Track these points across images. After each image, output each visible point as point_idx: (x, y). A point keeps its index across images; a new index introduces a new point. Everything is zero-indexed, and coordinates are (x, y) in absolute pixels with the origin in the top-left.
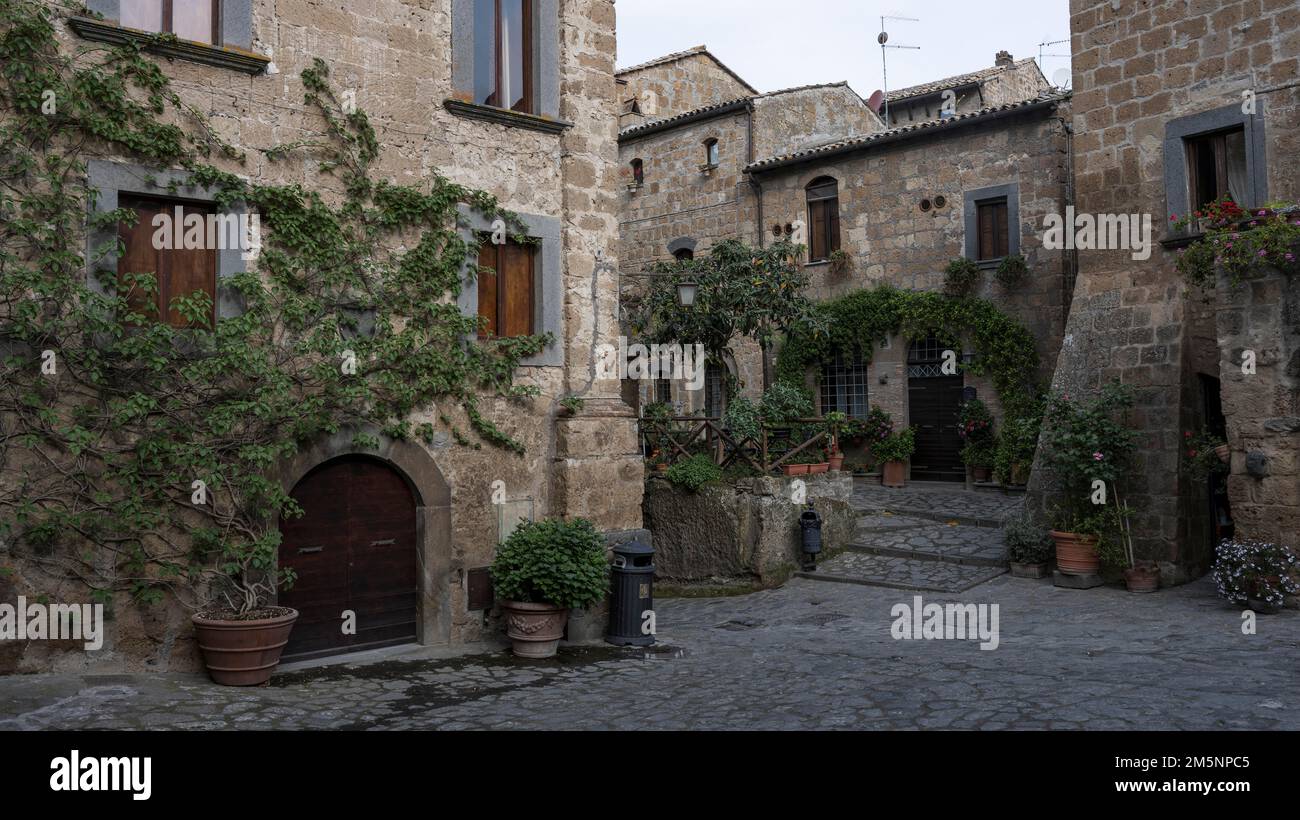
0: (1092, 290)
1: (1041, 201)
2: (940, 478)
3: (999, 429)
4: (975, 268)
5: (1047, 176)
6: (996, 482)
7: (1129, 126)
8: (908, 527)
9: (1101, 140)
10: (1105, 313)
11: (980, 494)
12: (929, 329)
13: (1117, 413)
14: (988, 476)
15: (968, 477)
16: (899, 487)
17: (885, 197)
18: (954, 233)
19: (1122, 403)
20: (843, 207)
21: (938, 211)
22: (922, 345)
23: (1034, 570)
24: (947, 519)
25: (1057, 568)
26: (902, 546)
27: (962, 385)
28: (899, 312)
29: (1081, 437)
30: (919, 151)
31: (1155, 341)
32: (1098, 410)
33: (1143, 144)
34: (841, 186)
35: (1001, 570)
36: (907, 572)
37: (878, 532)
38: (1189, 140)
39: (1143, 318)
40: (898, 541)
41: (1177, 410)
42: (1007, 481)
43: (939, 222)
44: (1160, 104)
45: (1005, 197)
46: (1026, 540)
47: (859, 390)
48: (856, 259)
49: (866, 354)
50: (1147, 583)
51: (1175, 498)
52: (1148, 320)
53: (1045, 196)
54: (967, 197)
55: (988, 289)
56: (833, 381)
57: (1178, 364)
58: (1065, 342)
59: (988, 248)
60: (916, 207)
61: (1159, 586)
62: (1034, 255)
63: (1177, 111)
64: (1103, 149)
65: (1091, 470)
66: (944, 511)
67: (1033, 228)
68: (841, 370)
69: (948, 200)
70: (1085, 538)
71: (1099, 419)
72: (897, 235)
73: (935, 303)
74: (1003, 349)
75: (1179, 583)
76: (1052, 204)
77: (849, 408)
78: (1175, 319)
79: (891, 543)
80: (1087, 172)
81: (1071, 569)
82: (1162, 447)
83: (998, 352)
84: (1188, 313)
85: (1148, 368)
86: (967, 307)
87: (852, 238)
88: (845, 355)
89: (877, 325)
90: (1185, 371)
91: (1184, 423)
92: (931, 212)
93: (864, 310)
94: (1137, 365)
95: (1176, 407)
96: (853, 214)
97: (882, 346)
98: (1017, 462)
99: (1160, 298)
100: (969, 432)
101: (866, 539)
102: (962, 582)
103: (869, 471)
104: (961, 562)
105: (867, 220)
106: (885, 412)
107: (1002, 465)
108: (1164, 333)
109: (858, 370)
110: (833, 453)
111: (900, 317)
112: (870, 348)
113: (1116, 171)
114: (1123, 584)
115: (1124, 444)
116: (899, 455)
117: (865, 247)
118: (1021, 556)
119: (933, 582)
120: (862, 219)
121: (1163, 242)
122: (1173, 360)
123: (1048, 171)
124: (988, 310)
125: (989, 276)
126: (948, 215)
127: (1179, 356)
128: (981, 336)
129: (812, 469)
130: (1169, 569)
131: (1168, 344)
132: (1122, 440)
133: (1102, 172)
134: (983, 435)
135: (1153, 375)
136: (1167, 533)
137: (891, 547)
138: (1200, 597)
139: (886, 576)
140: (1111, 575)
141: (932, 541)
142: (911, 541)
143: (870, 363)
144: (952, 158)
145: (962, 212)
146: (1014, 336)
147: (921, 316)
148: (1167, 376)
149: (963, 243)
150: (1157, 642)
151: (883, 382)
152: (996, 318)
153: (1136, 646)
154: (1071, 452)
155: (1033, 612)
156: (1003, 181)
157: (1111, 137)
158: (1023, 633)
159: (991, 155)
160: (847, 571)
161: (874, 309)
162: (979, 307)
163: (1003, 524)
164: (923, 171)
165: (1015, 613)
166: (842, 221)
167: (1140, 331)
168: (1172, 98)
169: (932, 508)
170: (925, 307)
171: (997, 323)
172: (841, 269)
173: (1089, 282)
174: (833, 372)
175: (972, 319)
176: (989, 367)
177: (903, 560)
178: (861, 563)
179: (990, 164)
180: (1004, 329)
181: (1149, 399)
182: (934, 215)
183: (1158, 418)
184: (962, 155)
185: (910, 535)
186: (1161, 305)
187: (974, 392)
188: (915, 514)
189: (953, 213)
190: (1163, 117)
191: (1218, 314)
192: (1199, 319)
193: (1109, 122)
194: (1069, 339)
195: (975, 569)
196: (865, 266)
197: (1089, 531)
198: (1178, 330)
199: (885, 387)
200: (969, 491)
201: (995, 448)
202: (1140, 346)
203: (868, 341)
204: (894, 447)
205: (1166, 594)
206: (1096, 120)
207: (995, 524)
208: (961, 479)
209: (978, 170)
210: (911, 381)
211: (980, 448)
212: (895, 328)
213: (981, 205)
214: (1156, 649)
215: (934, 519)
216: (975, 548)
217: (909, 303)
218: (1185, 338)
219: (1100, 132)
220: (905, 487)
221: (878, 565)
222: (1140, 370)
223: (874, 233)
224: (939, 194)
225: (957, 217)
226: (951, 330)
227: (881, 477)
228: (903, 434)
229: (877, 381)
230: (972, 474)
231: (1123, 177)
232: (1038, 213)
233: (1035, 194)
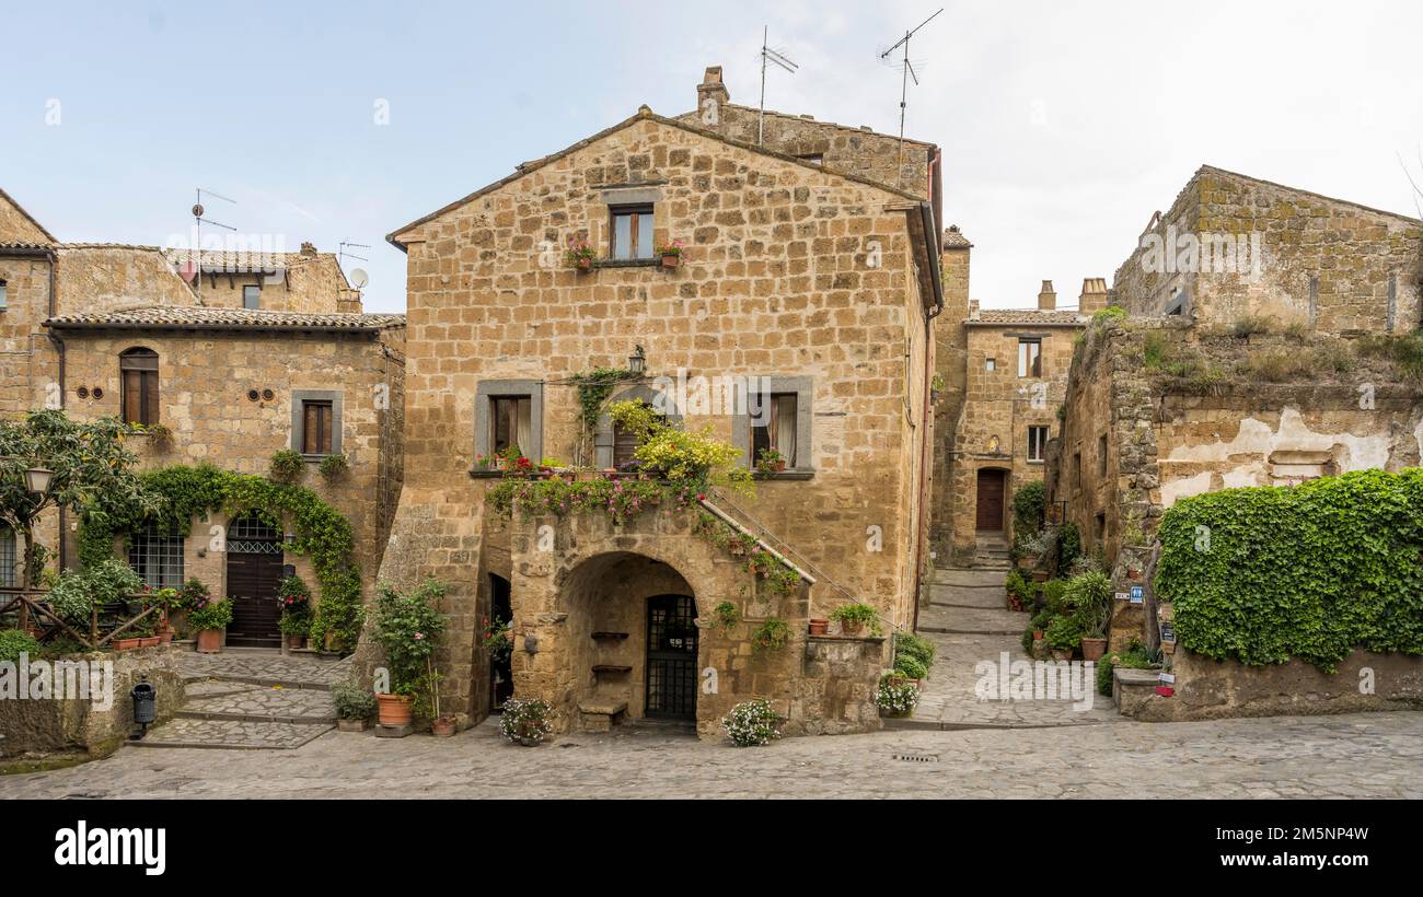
0: (414, 502)
1: (362, 410)
2: (256, 644)
3: (316, 602)
4: (300, 460)
5: (368, 391)
6: (309, 649)
7: (450, 377)
8: (236, 693)
9: (427, 382)
10: (424, 521)
11: (295, 659)
12: (253, 511)
13: (432, 601)
14: (303, 642)
15: (283, 643)
16: (215, 653)
17: (211, 380)
18: (281, 426)
19: (438, 594)
20: (164, 383)
21: (265, 403)
22: (243, 523)
23: (359, 725)
24: (271, 684)
25: (379, 722)
26: (234, 710)
27: (282, 561)
28: (224, 491)
29: (407, 621)
30: (249, 344)
31: (461, 547)
32: (419, 600)
33: (460, 393)
34: (163, 360)
35: (330, 726)
36: (243, 734)
37: (208, 698)
38: (494, 399)
39: (452, 528)
40: (228, 705)
41: (475, 601)
42: (322, 648)
43: (266, 413)
44: (473, 365)
45: (331, 401)
46: (353, 701)
47: (173, 560)
48: (176, 435)
49: (185, 528)
50: (447, 730)
51: (470, 666)
52: (456, 530)
53: (366, 406)
54: (295, 394)
55: (312, 480)
56: (143, 550)
57: (476, 566)
58: (390, 541)
59: (313, 443)
60: (244, 397)
61: (456, 732)
62: (354, 455)
63: (487, 374)
64: (428, 391)
65: (414, 646)
66: (268, 677)
67: (354, 432)
68: (154, 540)
69: (276, 394)
70: (404, 698)
71: (419, 606)
72: (222, 418)
73: (260, 487)
74: (323, 534)
75: (469, 728)
76: (372, 414)
77: (161, 577)
78: (476, 532)
79: (222, 708)
80: (415, 406)
81: (390, 723)
82: (463, 629)
83: (318, 536)
84: (485, 527)
85: (454, 567)
86: (291, 494)
87: (173, 414)
88: (161, 527)
89: (197, 501)
90: (481, 571)
91: (478, 610)
92: (258, 403)
93: (185, 486)
94: (447, 564)
95: (474, 598)
96: (174, 393)
97: (202, 520)
98: (332, 632)
99: (466, 514)
100: (287, 605)
101: (196, 706)
102: (297, 739)
103: (183, 638)
104: (292, 721)
105: (190, 399)
106: (203, 584)
107: (317, 633)
108: (467, 541)
109: (173, 541)
110: (165, 628)
111: (223, 496)
112: (189, 522)
113: (438, 410)
114: (430, 732)
115: (437, 626)
116: (217, 624)
117: (187, 425)
118: (348, 714)
119: (270, 741)
120: (185, 397)
121: (471, 473)
122: (473, 563)
123: (369, 387)
124: (310, 499)
125: (313, 469)
126: (276, 408)
127: (478, 560)
128: (303, 521)
129: (143, 643)
130: (463, 718)
131: (470, 550)
132: (436, 623)
133: (427, 408)
134: (300, 608)
135: (458, 572)
136: (463, 692)
137: (223, 711)
138: (485, 737)
139: (223, 738)
140: (420, 725)
141: (261, 704)
142: (241, 705)
143: (187, 536)
144: (282, 357)
145: (289, 408)
146: (334, 523)
147: (245, 497)
148: (468, 575)
149: (290, 436)
150: (468, 774)
151: (201, 555)
152: (318, 506)
153: (454, 779)
154: (399, 633)
155: (365, 760)
156: (329, 387)
157: (436, 382)
158: (366, 778)
159: (319, 362)
160: (182, 736)
161: (195, 486)
162: (302, 495)
163: (335, 688)
164: (252, 363)
165: (353, 762)
166: (162, 396)
167: (450, 538)
168: (483, 363)
169: (255, 674)
170: (250, 490)
171: (318, 511)
172: (161, 442)
173: (412, 495)
174: (144, 541)
175: (296, 505)
176: (309, 548)
177: (236, 723)
178: (195, 728)
179: (318, 370)
180: (325, 517)
181: (455, 591)
182: (262, 406)
183: (460, 605)
184: (292, 356)
185: (239, 700)
186: (466, 519)
187: (293, 569)
188: (241, 680)
189: (280, 407)
190: (476, 377)
191: (513, 538)
192: (492, 533)
193: (435, 370)
194: (393, 538)
195: (305, 726)
196: (187, 444)
197: (408, 694)
198: (478, 540)
199: (203, 560)
200: (284, 656)
201: (311, 619)
202: (449, 550)
203: (187, 516)
204: (212, 617)
205: (462, 736)
206: (423, 366)
207: (324, 687)
208: (277, 645)
209: (307, 372)
210: (230, 556)
211: (297, 619)
212: (217, 505)
213: (307, 404)
214: (469, 779)
215: (259, 683)
216: (303, 708)
217: (233, 484)
218: (482, 547)
219: (427, 376)
220: (220, 653)
221: (214, 730)
222: (449, 568)
223: (198, 413)
224: (268, 388)
225: (285, 412)
226: (274, 513)
227: (196, 643)
228: (221, 605)
229: (195, 554)
230: (288, 641)
231: (443, 417)
232: (359, 420)
233: (357, 403)
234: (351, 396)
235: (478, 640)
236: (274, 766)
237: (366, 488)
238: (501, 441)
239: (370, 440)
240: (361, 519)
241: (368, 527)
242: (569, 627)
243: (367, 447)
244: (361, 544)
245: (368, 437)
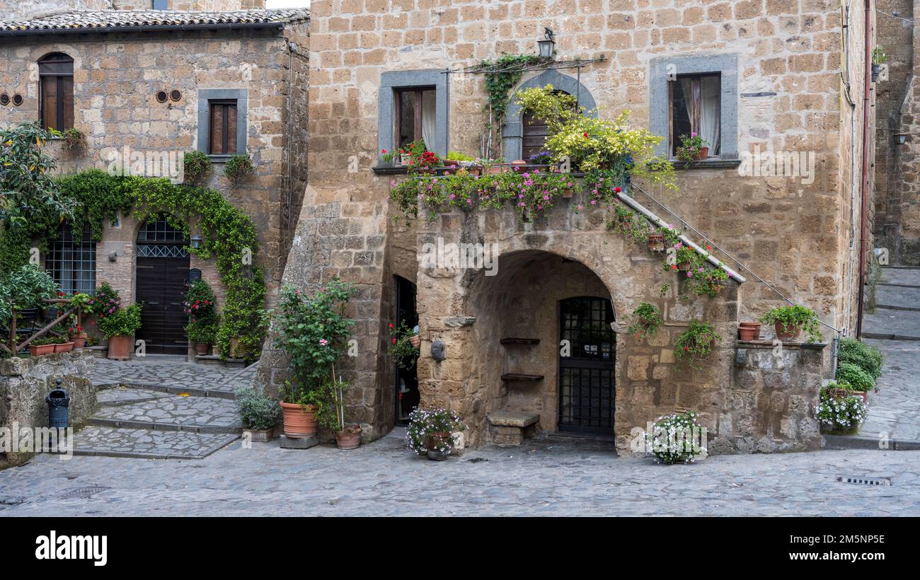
0: (318, 201)
1: (266, 108)
2: (164, 351)
3: (221, 308)
4: (206, 162)
5: (272, 87)
6: (215, 355)
7: (354, 70)
8: (145, 400)
9: (331, 77)
10: (328, 221)
11: (201, 366)
12: (161, 214)
13: (336, 305)
14: (209, 349)
15: (189, 351)
16: (124, 360)
17: (122, 83)
18: (188, 127)
19: (342, 298)
20: (78, 87)
21: (173, 104)
22: (151, 227)
23: (263, 435)
24: (178, 391)
25: (283, 433)
26: (142, 418)
27: (189, 266)
28: (134, 194)
29: (311, 326)
30: (158, 45)
31: (365, 248)
32: (323, 303)
33: (363, 86)
34: (77, 65)
35: (236, 436)
36: (151, 443)
37: (118, 405)
38: (398, 91)
39: (356, 229)
40: (137, 413)
41: (379, 304)
42: (227, 355)
43: (174, 114)
44: (377, 57)
45: (236, 100)
46: (258, 410)
47: (86, 266)
48: (89, 139)
49: (96, 232)
50: (350, 441)
51: (375, 373)
52: (360, 230)
53: (269, 104)
54: (201, 94)
55: (218, 182)
56: (58, 256)
57: (381, 267)
58: (295, 242)
59: (218, 145)
60: (153, 98)
61: (361, 443)
62: (258, 155)
63: (391, 66)
64: (332, 85)
65: (318, 353)
66: (176, 384)
67: (258, 131)
68: (68, 246)
69: (184, 95)
70: (309, 407)
71: (323, 310)
72: (132, 121)
73: (167, 189)
74: (228, 236)
75: (374, 440)
76: (276, 112)
77: (74, 283)
78: (381, 232)
79: (131, 416)
80: (319, 102)
81: (295, 433)
82: (367, 334)
83: (223, 239)
84: (389, 227)
85: (359, 269)
86: (197, 197)
87: (87, 118)
88: (74, 232)
89: (108, 205)
90: (385, 273)
91: (383, 314)
92: (166, 104)
93: (97, 190)
94: (351, 266)
95: (378, 302)
96: (89, 95)
97: (113, 225)
98: (237, 338)
99: (370, 213)
100: (194, 311)
101: (106, 413)
102: (203, 449)
103: (95, 345)
104: (199, 431)
105: (102, 103)
106: (114, 289)
107: (224, 340)
108: (372, 242)
109: (86, 246)
110: (78, 333)
111: (133, 200)
112: (101, 227)
113: (342, 105)
114: (334, 443)
115: (342, 331)
116: (127, 330)
117: (100, 129)
118: (253, 423)
119: (177, 450)
120: (98, 101)
121: (374, 169)
122: (378, 264)
123: (273, 83)
124: (216, 201)
125: (219, 169)
126: (183, 109)
127: (382, 261)
128: (209, 224)
129: (58, 349)
130: (368, 429)
131: (374, 251)
132: (340, 328)
133: (330, 103)
134: (206, 313)
135: (362, 275)
136: (367, 402)
137: (132, 419)
138: (391, 449)
139: (133, 447)
140: (325, 436)
141: (168, 412)
142: (150, 413)
143: (99, 241)
144: (189, 56)
145: (196, 108)
146: (239, 226)
147: (153, 200)
148: (372, 277)
149: (196, 137)
150: (374, 489)
151: (112, 260)
152: (223, 209)
153: (360, 494)
154: (304, 339)
155: (271, 472)
156: (234, 85)
157: (339, 76)
158: (271, 491)
159: (225, 60)
160: (93, 444)
161: (107, 190)
162: (208, 197)
163: (240, 396)
164: (160, 64)
165: (257, 473)
166: (76, 100)
167: (355, 239)
168: (387, 55)
169: (163, 381)
170: (158, 192)
171: (224, 213)
172: (76, 146)
173: (316, 194)
174: (59, 247)
175: (202, 207)
176: (214, 252)
177: (145, 431)
178: (106, 436)
179: (223, 68)
180: (230, 219)
181: (359, 294)
182: (170, 107)
183: (365, 310)
184: (198, 55)
185: (147, 407)
186: (370, 218)
187: (199, 273)
188: (149, 387)
189: (187, 107)
190: (380, 68)
191: (418, 237)
192: (396, 233)
193: (338, 63)
194: (297, 240)
195: (211, 436)
196: (99, 148)
197: (313, 403)
198: (383, 240)
199: (114, 265)
200: (191, 363)
201: (216, 325)
202: (354, 251)
203: (99, 220)
204: (122, 323)
205: (367, 448)
206: (327, 60)
207: (229, 396)
208: (183, 351)
209: (213, 71)
210: (139, 260)
211: (203, 325)
212: (127, 209)
213: (213, 104)
214: (375, 494)
215: (167, 391)
216: (209, 417)
217: (143, 187)
218: (387, 247)
219: (331, 70)
220: (130, 359)
221: (123, 437)
222: (353, 270)
223: (110, 117)
224: (175, 88)
225: (192, 113)
226: (182, 216)
227: (107, 350)
228: (130, 310)
229: (106, 259)
230: (194, 348)
231: (347, 111)
232: (263, 118)
233: (261, 101)
234: (255, 93)
235: (383, 346)
236: (182, 476)
237: (270, 188)
238: (406, 134)
239: (274, 138)
240: (265, 220)
241: (272, 229)
242: (477, 332)
243: (271, 146)
244: (266, 246)
245: (272, 136)
